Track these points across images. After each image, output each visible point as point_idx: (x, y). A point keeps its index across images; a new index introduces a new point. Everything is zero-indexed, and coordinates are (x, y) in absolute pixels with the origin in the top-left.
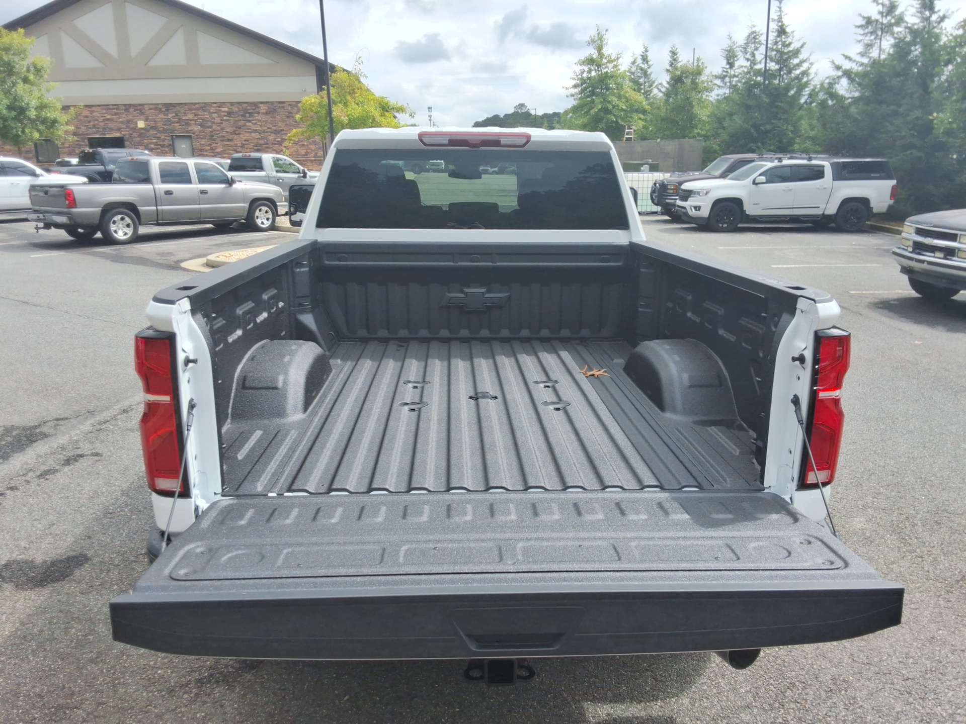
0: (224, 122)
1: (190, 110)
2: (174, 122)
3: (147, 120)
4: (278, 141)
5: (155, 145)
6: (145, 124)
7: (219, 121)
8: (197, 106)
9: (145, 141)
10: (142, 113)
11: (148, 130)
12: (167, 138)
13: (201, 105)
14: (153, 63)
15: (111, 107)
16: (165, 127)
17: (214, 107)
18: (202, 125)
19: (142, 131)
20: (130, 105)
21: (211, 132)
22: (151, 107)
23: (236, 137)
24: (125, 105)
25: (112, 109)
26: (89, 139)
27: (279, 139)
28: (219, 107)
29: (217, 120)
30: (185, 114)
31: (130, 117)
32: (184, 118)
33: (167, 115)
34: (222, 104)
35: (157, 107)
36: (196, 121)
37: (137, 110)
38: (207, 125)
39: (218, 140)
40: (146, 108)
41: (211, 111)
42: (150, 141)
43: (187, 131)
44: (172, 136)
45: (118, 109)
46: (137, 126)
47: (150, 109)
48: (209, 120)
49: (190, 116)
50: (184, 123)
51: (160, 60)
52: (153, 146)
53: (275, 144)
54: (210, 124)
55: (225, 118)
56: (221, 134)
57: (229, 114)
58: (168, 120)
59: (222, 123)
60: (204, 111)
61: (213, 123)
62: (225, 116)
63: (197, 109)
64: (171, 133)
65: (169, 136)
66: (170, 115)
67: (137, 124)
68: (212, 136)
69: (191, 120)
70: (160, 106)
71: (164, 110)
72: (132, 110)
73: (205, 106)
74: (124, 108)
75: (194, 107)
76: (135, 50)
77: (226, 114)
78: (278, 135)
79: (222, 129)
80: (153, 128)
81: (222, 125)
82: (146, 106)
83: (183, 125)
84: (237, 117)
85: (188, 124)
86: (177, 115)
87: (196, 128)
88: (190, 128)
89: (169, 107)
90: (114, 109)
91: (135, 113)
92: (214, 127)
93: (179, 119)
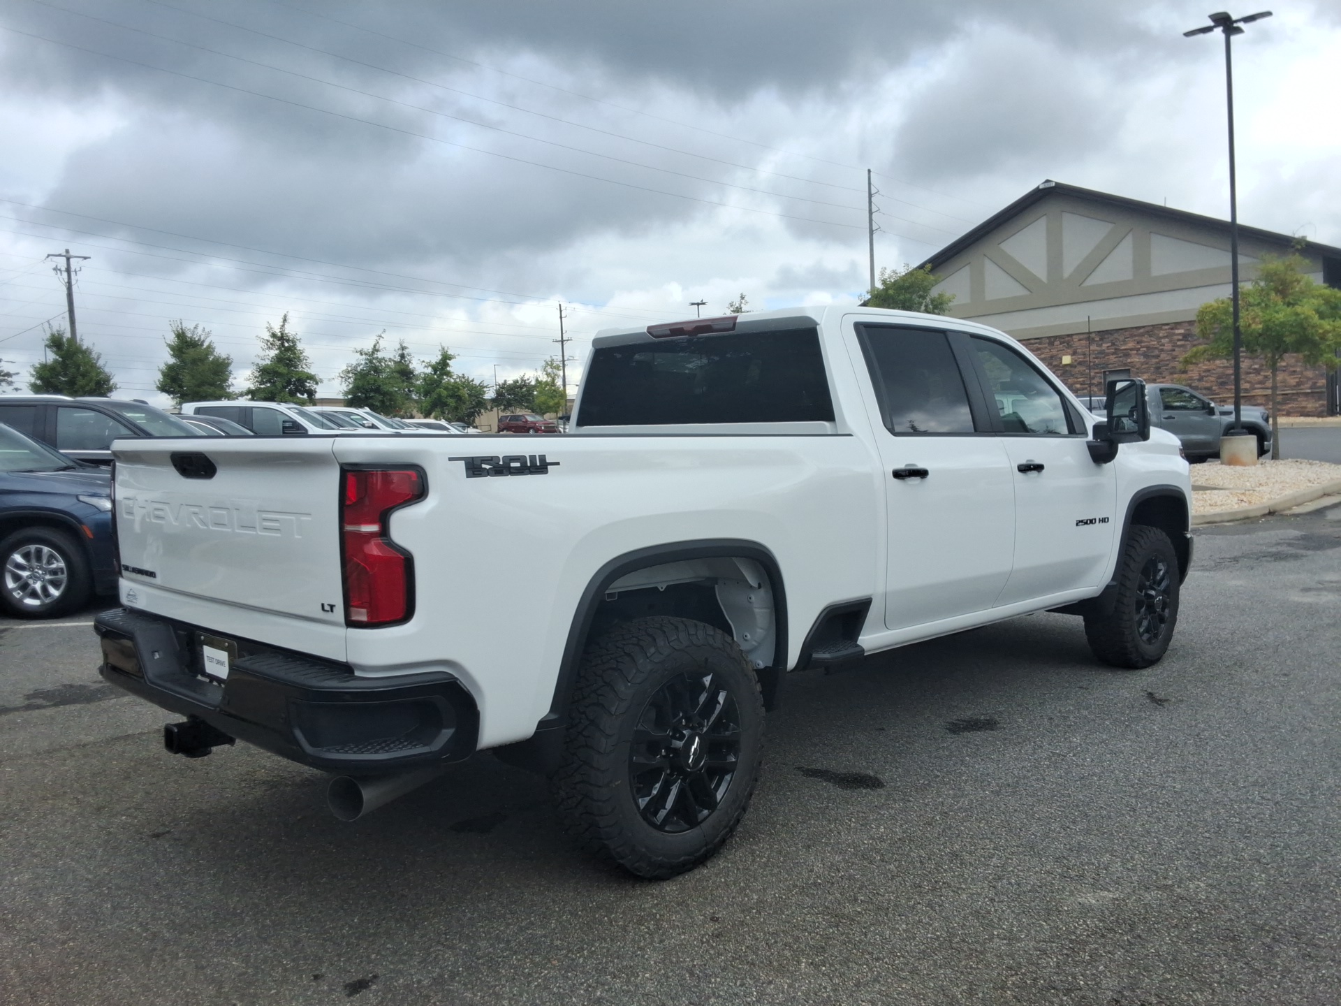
0: (1177, 349)
1: (1132, 336)
2: (1108, 354)
3: (1074, 353)
4: (1255, 369)
5: (1081, 384)
6: (1072, 359)
7: (1170, 348)
8: (1142, 331)
9: (1069, 380)
10: (1069, 346)
11: (1075, 367)
12: (1098, 375)
13: (1147, 329)
14: (1089, 282)
15: (1032, 341)
16: (1097, 361)
17: (1166, 329)
18: (1145, 355)
19: (1068, 368)
20: (1055, 337)
21: (1157, 363)
22: (1082, 337)
23: (1190, 367)
24: (1049, 338)
25: (1033, 344)
26: (1002, 383)
27: (1256, 366)
28: (1172, 329)
29: (1168, 347)
30: (1125, 342)
31: (1054, 352)
32: (1123, 348)
33: (1100, 346)
34: (1177, 325)
35: (1089, 337)
36: (1138, 350)
37: (1064, 342)
38: (1152, 354)
39: (1165, 374)
40: (1076, 338)
41: (1161, 335)
42: (1076, 380)
43: (1125, 365)
44: (1105, 372)
45: (1040, 343)
46: (1061, 363)
47: (1080, 340)
48: (1156, 348)
49: (1131, 345)
50: (1122, 355)
51: (1098, 278)
52: (1078, 386)
53: (1250, 373)
54: (1156, 352)
55: (1179, 343)
56: (1172, 364)
57: (1185, 337)
58: (1102, 352)
59: (1174, 350)
60: (1150, 336)
61: (1162, 350)
62: (1179, 340)
63: (1142, 335)
64: (1103, 368)
65: (1101, 373)
66: (1105, 346)
67: (1061, 359)
68: (1159, 368)
69: (1131, 350)
70: (1093, 335)
71: (1098, 339)
72: (1057, 343)
73: (1152, 330)
74: (1048, 341)
75: (1135, 332)
76: (1068, 270)
77: (1180, 337)
78: (1256, 360)
79: (1174, 358)
80: (1080, 363)
81: (1174, 353)
82: (1074, 337)
83: (1120, 357)
84: (1195, 340)
85: (1127, 355)
86: (1113, 344)
87: (1136, 359)
88: (1129, 360)
89: (1103, 334)
90: (1036, 343)
91: (1061, 346)
92: (1163, 356)
93: (1116, 349)
